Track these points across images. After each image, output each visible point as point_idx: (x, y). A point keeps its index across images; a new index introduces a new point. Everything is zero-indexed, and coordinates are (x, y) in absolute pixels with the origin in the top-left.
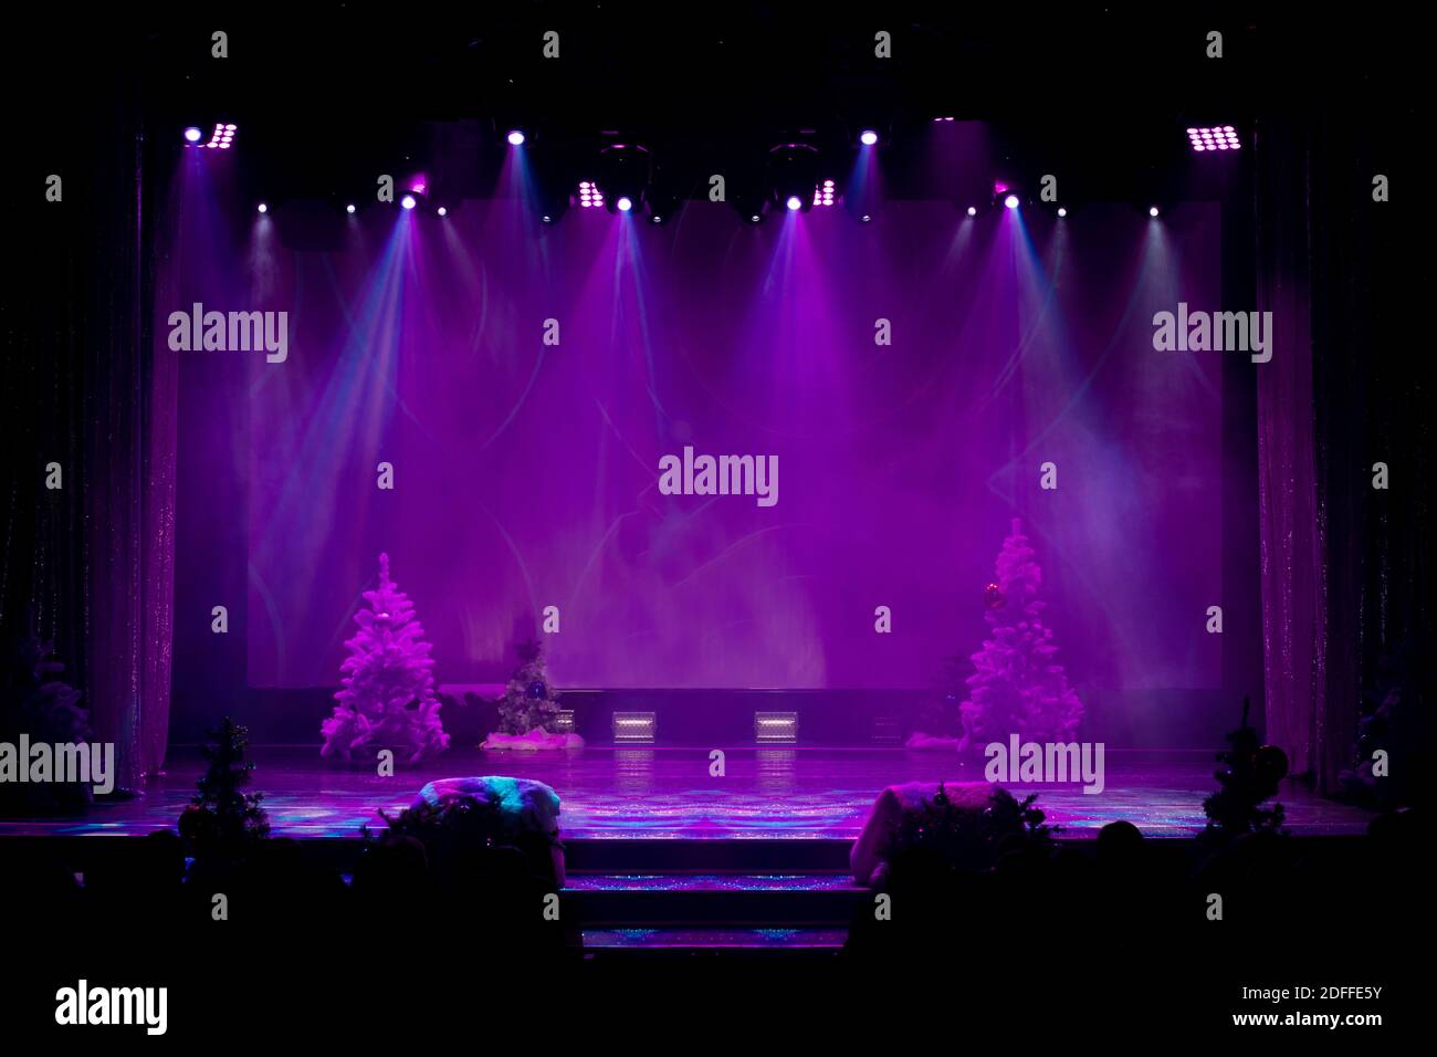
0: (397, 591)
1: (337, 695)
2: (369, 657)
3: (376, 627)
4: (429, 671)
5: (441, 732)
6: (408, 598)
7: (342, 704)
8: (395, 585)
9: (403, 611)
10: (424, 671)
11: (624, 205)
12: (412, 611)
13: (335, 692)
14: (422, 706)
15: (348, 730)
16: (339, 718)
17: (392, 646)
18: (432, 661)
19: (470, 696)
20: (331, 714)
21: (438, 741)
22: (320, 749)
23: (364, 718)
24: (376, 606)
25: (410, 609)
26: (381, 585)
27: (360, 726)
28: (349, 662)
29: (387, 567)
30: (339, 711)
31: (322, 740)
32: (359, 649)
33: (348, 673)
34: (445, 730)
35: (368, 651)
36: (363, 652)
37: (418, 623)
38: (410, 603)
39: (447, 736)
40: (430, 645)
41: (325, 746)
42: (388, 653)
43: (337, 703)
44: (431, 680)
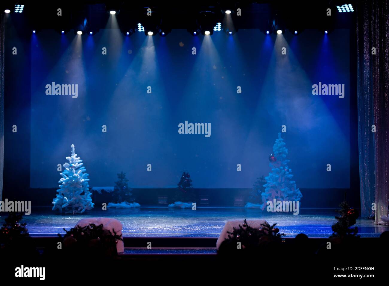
0: (77, 157)
1: (58, 191)
2: (68, 178)
3: (70, 168)
4: (88, 183)
5: (92, 202)
6: (80, 159)
7: (59, 194)
8: (76, 155)
9: (79, 163)
10: (86, 183)
11: (150, 33)
12: (82, 163)
13: (57, 190)
14: (85, 194)
15: (62, 202)
16: (58, 198)
17: (75, 175)
18: (88, 179)
19: (103, 191)
20: (55, 197)
21: (91, 205)
22: (52, 208)
23: (66, 198)
24: (71, 162)
25: (81, 162)
26: (72, 155)
27: (65, 201)
28: (62, 180)
29: (74, 149)
30: (58, 196)
31: (53, 205)
32: (65, 175)
33: (61, 183)
34: (93, 202)
35: (68, 176)
36: (66, 177)
37: (84, 167)
38: (81, 161)
39: (93, 204)
40: (88, 174)
41: (54, 207)
42: (74, 177)
43: (58, 193)
44: (88, 186)
